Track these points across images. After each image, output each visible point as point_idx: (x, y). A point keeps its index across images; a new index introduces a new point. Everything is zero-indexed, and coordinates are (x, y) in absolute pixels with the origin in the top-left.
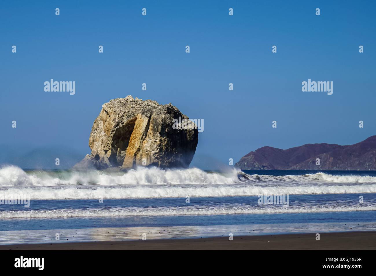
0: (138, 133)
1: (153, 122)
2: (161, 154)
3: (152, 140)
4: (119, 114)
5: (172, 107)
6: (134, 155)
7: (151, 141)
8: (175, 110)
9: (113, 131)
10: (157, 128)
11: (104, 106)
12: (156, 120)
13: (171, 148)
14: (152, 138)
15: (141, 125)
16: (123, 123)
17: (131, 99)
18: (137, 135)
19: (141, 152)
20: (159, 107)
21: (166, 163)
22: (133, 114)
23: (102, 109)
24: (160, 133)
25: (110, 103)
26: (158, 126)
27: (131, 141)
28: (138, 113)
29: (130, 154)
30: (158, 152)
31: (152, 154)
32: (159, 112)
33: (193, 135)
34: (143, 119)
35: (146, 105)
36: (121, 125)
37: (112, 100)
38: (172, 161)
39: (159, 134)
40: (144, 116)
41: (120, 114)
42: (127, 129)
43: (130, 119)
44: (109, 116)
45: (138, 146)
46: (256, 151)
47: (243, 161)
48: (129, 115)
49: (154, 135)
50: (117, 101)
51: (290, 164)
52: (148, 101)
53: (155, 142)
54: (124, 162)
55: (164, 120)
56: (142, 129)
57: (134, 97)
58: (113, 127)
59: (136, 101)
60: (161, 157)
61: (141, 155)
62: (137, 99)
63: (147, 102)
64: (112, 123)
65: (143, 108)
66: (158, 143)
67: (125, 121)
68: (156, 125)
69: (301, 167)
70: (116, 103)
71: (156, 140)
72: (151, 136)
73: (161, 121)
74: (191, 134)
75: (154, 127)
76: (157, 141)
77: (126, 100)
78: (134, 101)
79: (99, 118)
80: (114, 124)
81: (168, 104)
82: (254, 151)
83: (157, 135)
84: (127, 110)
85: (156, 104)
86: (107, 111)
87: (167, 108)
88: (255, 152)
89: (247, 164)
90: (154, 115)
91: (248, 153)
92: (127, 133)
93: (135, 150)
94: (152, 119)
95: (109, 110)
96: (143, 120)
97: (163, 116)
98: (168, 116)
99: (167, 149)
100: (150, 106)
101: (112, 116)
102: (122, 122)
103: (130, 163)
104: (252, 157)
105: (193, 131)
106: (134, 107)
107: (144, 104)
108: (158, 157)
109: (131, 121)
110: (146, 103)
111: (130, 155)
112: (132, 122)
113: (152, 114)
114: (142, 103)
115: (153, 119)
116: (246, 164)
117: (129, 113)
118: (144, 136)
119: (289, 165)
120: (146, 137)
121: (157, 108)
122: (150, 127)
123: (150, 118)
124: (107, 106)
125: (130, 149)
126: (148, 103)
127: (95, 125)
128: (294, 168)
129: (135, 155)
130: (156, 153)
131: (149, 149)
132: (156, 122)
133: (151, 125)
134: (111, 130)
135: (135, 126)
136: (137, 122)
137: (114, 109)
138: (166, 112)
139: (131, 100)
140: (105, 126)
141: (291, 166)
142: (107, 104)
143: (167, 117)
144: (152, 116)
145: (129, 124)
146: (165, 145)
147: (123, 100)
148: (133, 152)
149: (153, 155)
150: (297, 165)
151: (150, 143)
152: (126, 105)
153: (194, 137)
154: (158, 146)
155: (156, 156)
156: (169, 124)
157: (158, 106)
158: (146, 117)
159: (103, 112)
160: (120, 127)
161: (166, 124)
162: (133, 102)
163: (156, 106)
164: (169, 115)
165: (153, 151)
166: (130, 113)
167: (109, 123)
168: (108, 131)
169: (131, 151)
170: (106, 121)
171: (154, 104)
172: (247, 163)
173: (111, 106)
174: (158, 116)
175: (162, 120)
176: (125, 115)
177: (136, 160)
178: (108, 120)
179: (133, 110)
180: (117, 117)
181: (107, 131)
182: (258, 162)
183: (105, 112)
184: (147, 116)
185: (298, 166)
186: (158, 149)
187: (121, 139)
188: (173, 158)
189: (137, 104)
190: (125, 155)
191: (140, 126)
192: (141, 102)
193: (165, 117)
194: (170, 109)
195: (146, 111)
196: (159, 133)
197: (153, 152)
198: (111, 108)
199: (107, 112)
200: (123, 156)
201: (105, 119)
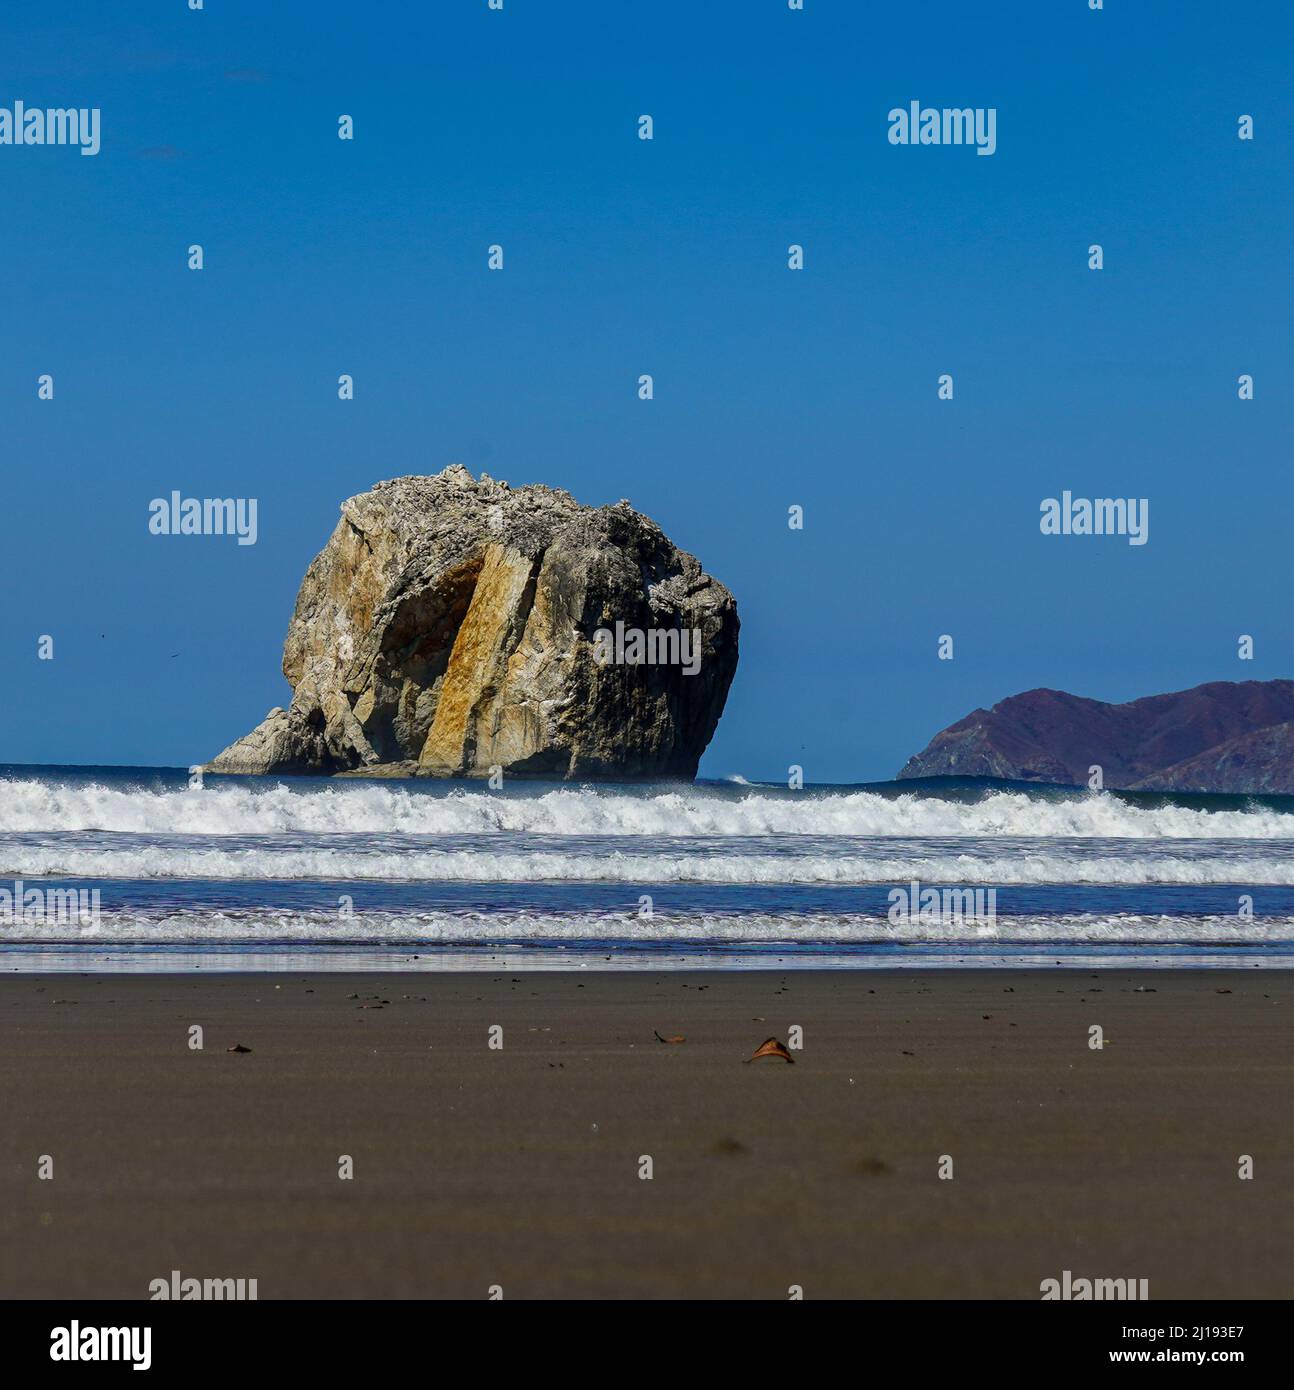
0: (486, 624)
1: (551, 578)
2: (582, 713)
3: (547, 652)
4: (409, 543)
5: (629, 519)
6: (468, 713)
7: (540, 657)
8: (644, 530)
9: (384, 612)
10: (569, 604)
11: (349, 507)
12: (566, 569)
13: (623, 687)
14: (544, 643)
15: (502, 589)
16: (425, 581)
17: (461, 480)
18: (483, 629)
19: (497, 704)
20: (579, 517)
21: (602, 749)
22: (469, 545)
23: (342, 520)
24: (580, 627)
25: (376, 496)
26: (572, 593)
27: (457, 657)
28: (490, 538)
29: (452, 709)
30: (571, 704)
31: (544, 713)
32: (578, 536)
33: (717, 633)
34: (508, 563)
35: (522, 505)
36: (418, 589)
37: (383, 483)
38: (629, 744)
39: (576, 628)
40: (514, 552)
41: (416, 543)
42: (444, 607)
43: (457, 563)
44: (371, 551)
45: (489, 675)
46: (996, 706)
47: (940, 749)
48: (453, 545)
49: (553, 634)
50: (404, 486)
51: (1139, 766)
52: (532, 491)
53: (559, 660)
54: (428, 743)
55: (596, 570)
56: (505, 607)
57: (474, 474)
58: (384, 595)
59: (481, 491)
60: (582, 726)
61: (501, 715)
62: (486, 481)
63: (528, 494)
64: (380, 577)
65: (512, 519)
66: (572, 664)
67: (435, 571)
68: (564, 589)
69: (1186, 780)
70: (399, 495)
71: (563, 652)
72: (541, 636)
73: (584, 574)
74: (709, 631)
75: (555, 600)
76: (564, 656)
77: (444, 486)
78: (476, 491)
79: (326, 555)
80: (387, 582)
81: (617, 506)
82: (988, 707)
83: (566, 632)
84: (443, 527)
85: (567, 502)
86: (360, 527)
87: (612, 519)
88: (994, 712)
89: (959, 761)
90: (556, 550)
91: (963, 715)
92: (442, 622)
93: (474, 695)
94: (547, 568)
95: (370, 526)
96: (511, 570)
97: (596, 554)
98: (613, 552)
99: (606, 692)
100: (539, 512)
101: (383, 550)
102: (420, 574)
103: (454, 746)
104: (981, 732)
105: (718, 620)
106: (474, 515)
107: (514, 502)
108: (571, 724)
109: (458, 574)
110: (523, 497)
111: (455, 715)
112: (463, 578)
113: (549, 545)
114: (505, 498)
115: (553, 566)
116: (953, 759)
117: (453, 537)
118: (513, 638)
119: (1132, 770)
120: (518, 641)
121: (568, 519)
122: (539, 599)
123: (538, 560)
124: (361, 508)
125: (455, 689)
126: (531, 500)
127: (310, 587)
128: (1154, 783)
129: (475, 713)
130: (560, 709)
131: (531, 690)
132: (563, 578)
133: (542, 589)
134: (377, 609)
135: (477, 594)
136: (483, 579)
137: (389, 521)
138: (605, 535)
139: (462, 485)
140: (350, 590)
141: (1142, 776)
142: (360, 497)
143: (610, 560)
144: (548, 554)
145: (451, 584)
146: (600, 676)
147: (430, 483)
148: (466, 701)
149: (550, 715)
150: (1170, 769)
151: (536, 666)
152: (440, 505)
153: (719, 643)
154: (569, 678)
155: (561, 721)
156: (617, 588)
157: (572, 510)
158: (522, 555)
159: (345, 532)
160: (413, 597)
161: (607, 586)
162: (471, 494)
163: (567, 512)
164: (617, 549)
165: (549, 697)
166: (455, 538)
167: (367, 579)
168: (363, 611)
169: (458, 698)
170: (355, 569)
171: (558, 505)
172: (960, 758)
173: (380, 508)
174: (572, 552)
175: (590, 570)
176: (435, 547)
177: (476, 733)
178: (364, 567)
179: (471, 528)
180: (402, 554)
181: (360, 610)
182: (1004, 755)
183: (351, 534)
184: (527, 551)
185: (1171, 774)
186: (569, 689)
187: (417, 644)
188: (633, 727)
189: (486, 502)
190: (433, 712)
191: (495, 593)
192: (502, 495)
193: (601, 558)
194: (625, 526)
195: (524, 533)
196: (574, 624)
197: (549, 704)
198: (376, 515)
199: (362, 533)
200: (425, 719)
201: (351, 562)
